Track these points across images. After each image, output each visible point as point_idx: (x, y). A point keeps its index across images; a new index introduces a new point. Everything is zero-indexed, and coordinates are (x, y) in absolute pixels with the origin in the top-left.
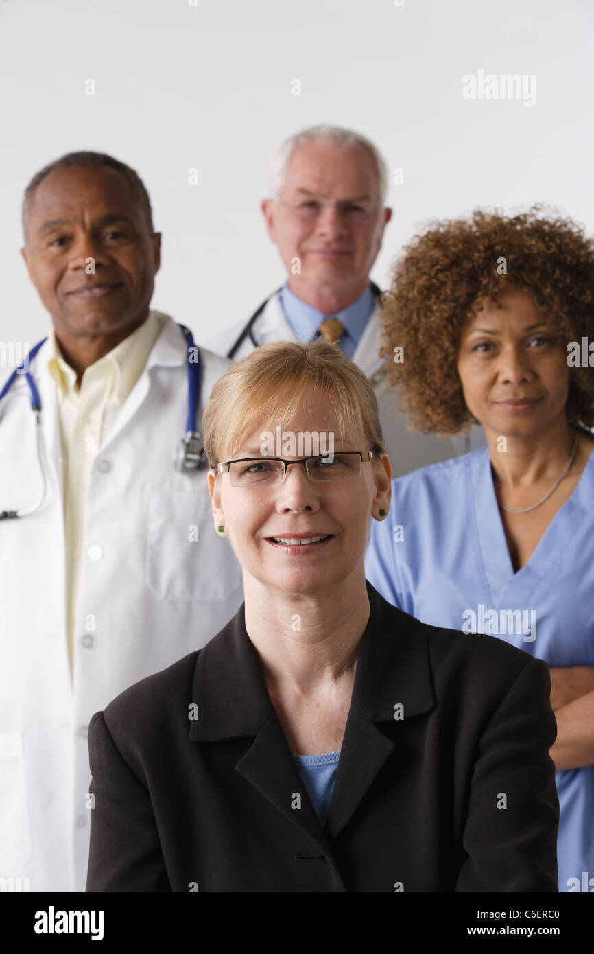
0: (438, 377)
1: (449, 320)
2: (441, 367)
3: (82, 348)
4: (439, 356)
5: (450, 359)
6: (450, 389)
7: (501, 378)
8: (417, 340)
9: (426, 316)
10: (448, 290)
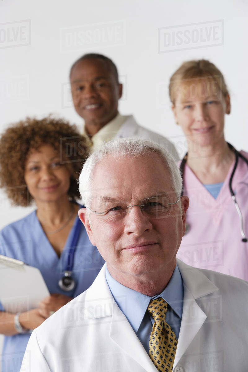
7: (42, 179)
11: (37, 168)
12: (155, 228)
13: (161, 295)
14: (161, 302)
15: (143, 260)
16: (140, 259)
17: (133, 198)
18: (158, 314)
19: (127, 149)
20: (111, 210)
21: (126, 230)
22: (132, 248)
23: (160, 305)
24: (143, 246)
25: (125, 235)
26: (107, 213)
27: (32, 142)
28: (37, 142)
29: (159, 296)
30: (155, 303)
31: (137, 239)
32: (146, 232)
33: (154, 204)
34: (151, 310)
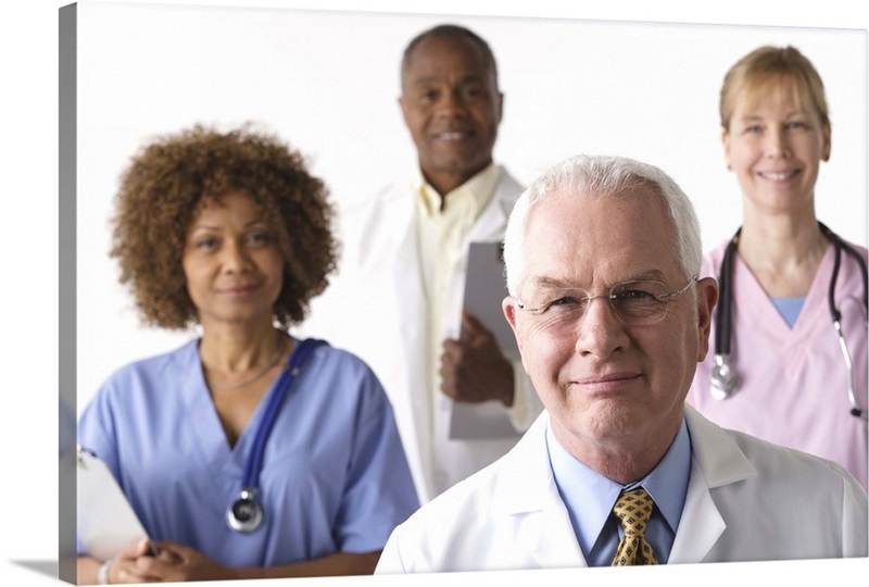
0: (165, 272)
1: (177, 219)
2: (169, 263)
3: (444, 178)
4: (167, 253)
5: (178, 255)
6: (176, 284)
7: (225, 269)
8: (146, 238)
9: (154, 216)
10: (175, 191)
11: (214, 243)
12: (635, 344)
13: (643, 484)
14: (641, 498)
15: (609, 408)
16: (604, 407)
17: (595, 280)
18: (631, 521)
19: (588, 177)
20: (555, 303)
21: (580, 345)
22: (588, 383)
23: (638, 503)
24: (610, 380)
25: (577, 357)
26: (547, 309)
27: (207, 182)
28: (219, 184)
29: (638, 484)
30: (629, 499)
31: (598, 366)
32: (617, 353)
33: (639, 294)
34: (619, 511)
